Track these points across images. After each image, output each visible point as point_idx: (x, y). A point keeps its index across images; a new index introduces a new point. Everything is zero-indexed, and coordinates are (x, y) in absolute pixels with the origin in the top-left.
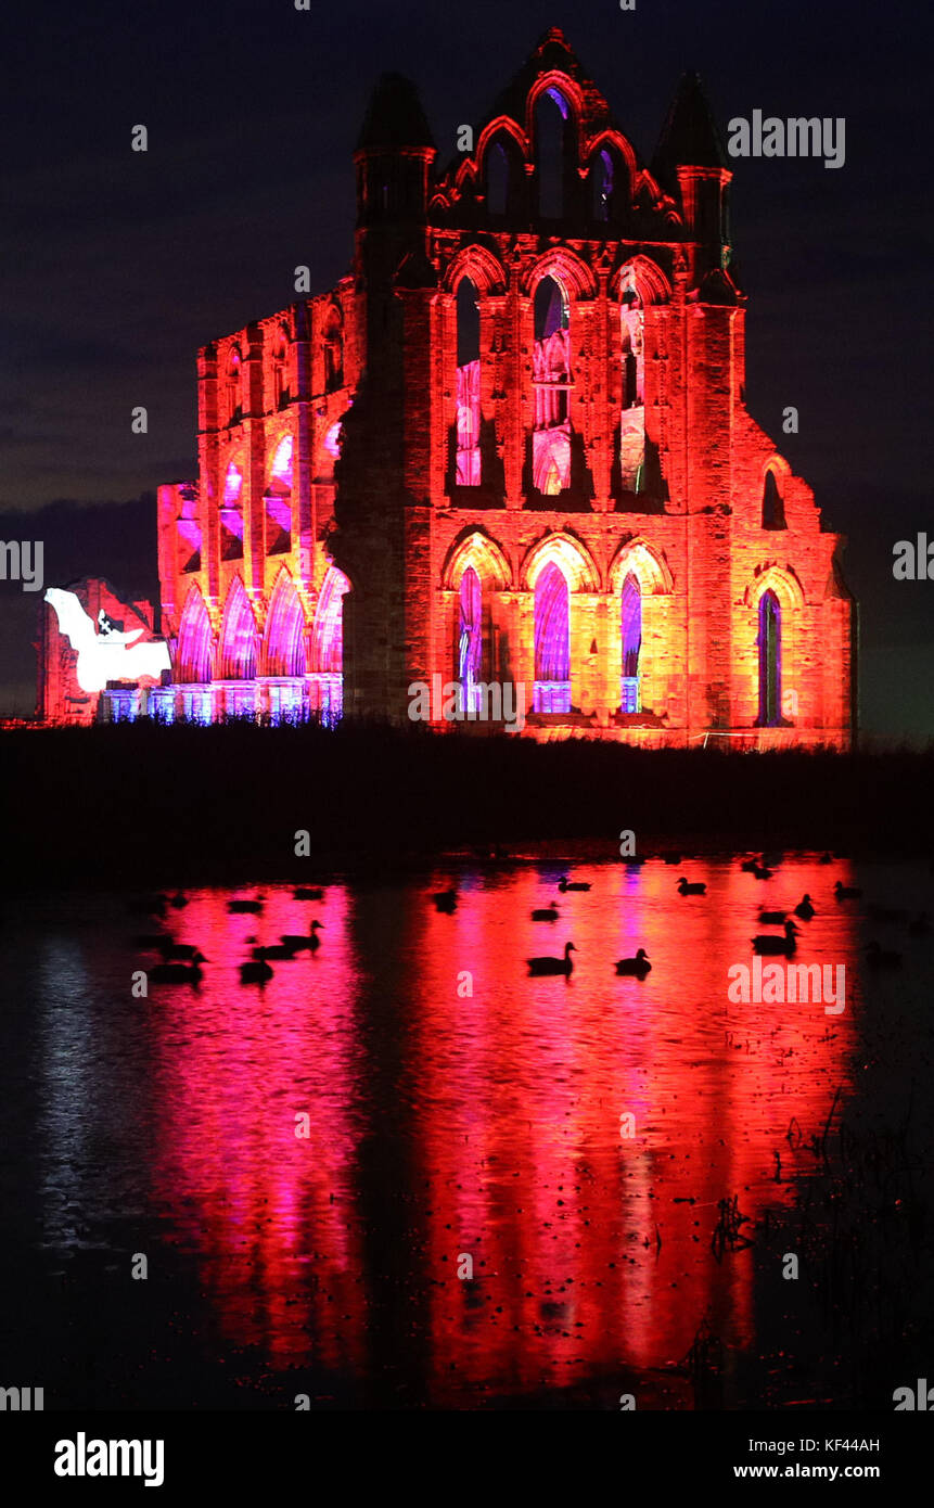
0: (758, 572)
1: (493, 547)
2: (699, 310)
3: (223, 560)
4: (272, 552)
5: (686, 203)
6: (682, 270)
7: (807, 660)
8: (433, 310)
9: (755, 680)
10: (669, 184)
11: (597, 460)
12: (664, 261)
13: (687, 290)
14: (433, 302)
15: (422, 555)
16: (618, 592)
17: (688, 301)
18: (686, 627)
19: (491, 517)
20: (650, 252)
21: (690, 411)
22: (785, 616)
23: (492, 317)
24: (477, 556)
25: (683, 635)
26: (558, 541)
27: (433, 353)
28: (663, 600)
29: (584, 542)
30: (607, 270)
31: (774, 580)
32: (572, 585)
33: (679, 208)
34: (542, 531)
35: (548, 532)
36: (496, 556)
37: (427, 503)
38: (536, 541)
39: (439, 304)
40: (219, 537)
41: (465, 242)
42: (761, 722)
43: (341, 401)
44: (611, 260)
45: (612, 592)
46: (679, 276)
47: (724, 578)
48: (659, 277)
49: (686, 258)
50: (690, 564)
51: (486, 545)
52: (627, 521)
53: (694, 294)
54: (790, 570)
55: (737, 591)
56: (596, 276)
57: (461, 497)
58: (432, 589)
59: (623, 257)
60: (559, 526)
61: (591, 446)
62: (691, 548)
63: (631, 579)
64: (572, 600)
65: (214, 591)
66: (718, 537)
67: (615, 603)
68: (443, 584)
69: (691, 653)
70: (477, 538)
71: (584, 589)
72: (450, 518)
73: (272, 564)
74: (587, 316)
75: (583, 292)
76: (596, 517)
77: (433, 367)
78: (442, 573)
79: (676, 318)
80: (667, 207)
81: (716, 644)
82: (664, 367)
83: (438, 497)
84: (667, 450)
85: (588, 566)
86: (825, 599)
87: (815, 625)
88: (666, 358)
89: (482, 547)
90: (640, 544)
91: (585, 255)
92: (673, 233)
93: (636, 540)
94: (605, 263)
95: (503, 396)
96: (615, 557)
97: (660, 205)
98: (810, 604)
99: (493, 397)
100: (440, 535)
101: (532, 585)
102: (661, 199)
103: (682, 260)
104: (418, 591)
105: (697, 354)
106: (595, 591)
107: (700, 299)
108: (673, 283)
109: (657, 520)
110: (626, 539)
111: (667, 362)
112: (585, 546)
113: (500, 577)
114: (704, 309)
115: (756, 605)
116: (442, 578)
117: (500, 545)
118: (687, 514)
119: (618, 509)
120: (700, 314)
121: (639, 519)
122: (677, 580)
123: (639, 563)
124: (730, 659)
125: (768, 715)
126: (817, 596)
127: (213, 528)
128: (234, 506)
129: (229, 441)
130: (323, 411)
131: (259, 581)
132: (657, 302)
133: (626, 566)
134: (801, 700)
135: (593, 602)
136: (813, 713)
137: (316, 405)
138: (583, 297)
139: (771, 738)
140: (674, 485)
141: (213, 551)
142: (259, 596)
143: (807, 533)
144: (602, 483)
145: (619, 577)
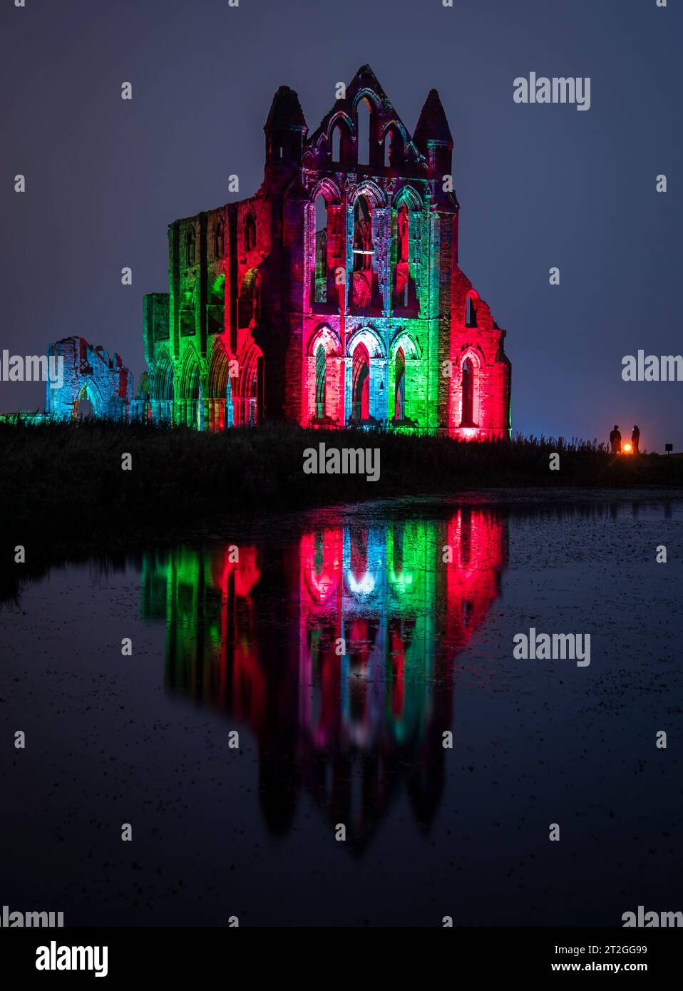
0: (463, 349)
1: (333, 334)
2: (437, 215)
3: (181, 336)
4: (212, 331)
5: (431, 159)
6: (429, 194)
7: (486, 394)
8: (305, 211)
9: (460, 404)
10: (424, 150)
11: (386, 291)
12: (420, 188)
13: (431, 203)
14: (305, 208)
15: (299, 338)
16: (394, 358)
17: (431, 210)
18: (427, 376)
19: (332, 319)
20: (412, 183)
21: (432, 266)
22: (476, 372)
23: (334, 216)
24: (325, 341)
25: (426, 380)
26: (365, 332)
27: (305, 233)
28: (416, 363)
29: (378, 332)
30: (391, 193)
31: (471, 354)
32: (371, 354)
33: (427, 161)
34: (357, 326)
35: (360, 327)
36: (334, 339)
37: (301, 311)
38: (355, 331)
39: (308, 208)
40: (180, 324)
41: (322, 176)
42: (462, 425)
43: (256, 255)
44: (394, 187)
45: (391, 358)
46: (428, 197)
47: (447, 352)
48: (417, 197)
49: (431, 187)
50: (430, 344)
51: (329, 333)
52: (398, 322)
53: (434, 206)
54: (479, 348)
55: (453, 358)
56: (386, 195)
57: (318, 308)
58: (303, 356)
59: (400, 186)
60: (366, 324)
61: (382, 283)
62: (431, 336)
63: (400, 351)
64: (372, 362)
65: (177, 352)
66: (445, 331)
67: (393, 363)
68: (308, 353)
69: (430, 390)
70: (325, 330)
71: (378, 356)
72: (312, 319)
73: (212, 338)
74: (381, 216)
75: (379, 203)
76: (384, 320)
77: (305, 241)
78: (308, 347)
79: (425, 218)
80: (422, 161)
81: (443, 385)
82: (419, 243)
83: (307, 308)
84: (419, 286)
85: (380, 345)
86: (495, 362)
87: (490, 376)
88: (420, 238)
89: (327, 334)
90: (406, 334)
91: (381, 185)
92: (424, 174)
93: (403, 332)
94: (391, 189)
95: (339, 256)
96: (393, 340)
97: (418, 160)
98: (488, 365)
99: (334, 257)
100: (308, 327)
101: (352, 354)
102: (419, 157)
103: (428, 188)
104: (297, 357)
105: (435, 237)
106: (383, 357)
107: (438, 208)
108: (424, 200)
109: (414, 322)
110: (399, 330)
111: (420, 241)
112: (379, 335)
113: (335, 350)
114: (439, 214)
115: (461, 366)
116: (308, 350)
117: (336, 333)
118: (429, 319)
119: (395, 315)
120: (437, 217)
121: (405, 321)
122: (424, 352)
123: (405, 343)
124: (449, 393)
125: (467, 421)
126: (492, 361)
127: (176, 319)
128: (188, 308)
129: (186, 274)
130: (244, 262)
131: (204, 348)
132: (416, 209)
133: (398, 345)
134: (482, 413)
135: (382, 363)
136: (488, 421)
137: (240, 258)
138: (379, 206)
139: (469, 433)
140: (422, 304)
141: (176, 331)
142: (204, 355)
143: (487, 330)
144: (387, 301)
145: (395, 350)
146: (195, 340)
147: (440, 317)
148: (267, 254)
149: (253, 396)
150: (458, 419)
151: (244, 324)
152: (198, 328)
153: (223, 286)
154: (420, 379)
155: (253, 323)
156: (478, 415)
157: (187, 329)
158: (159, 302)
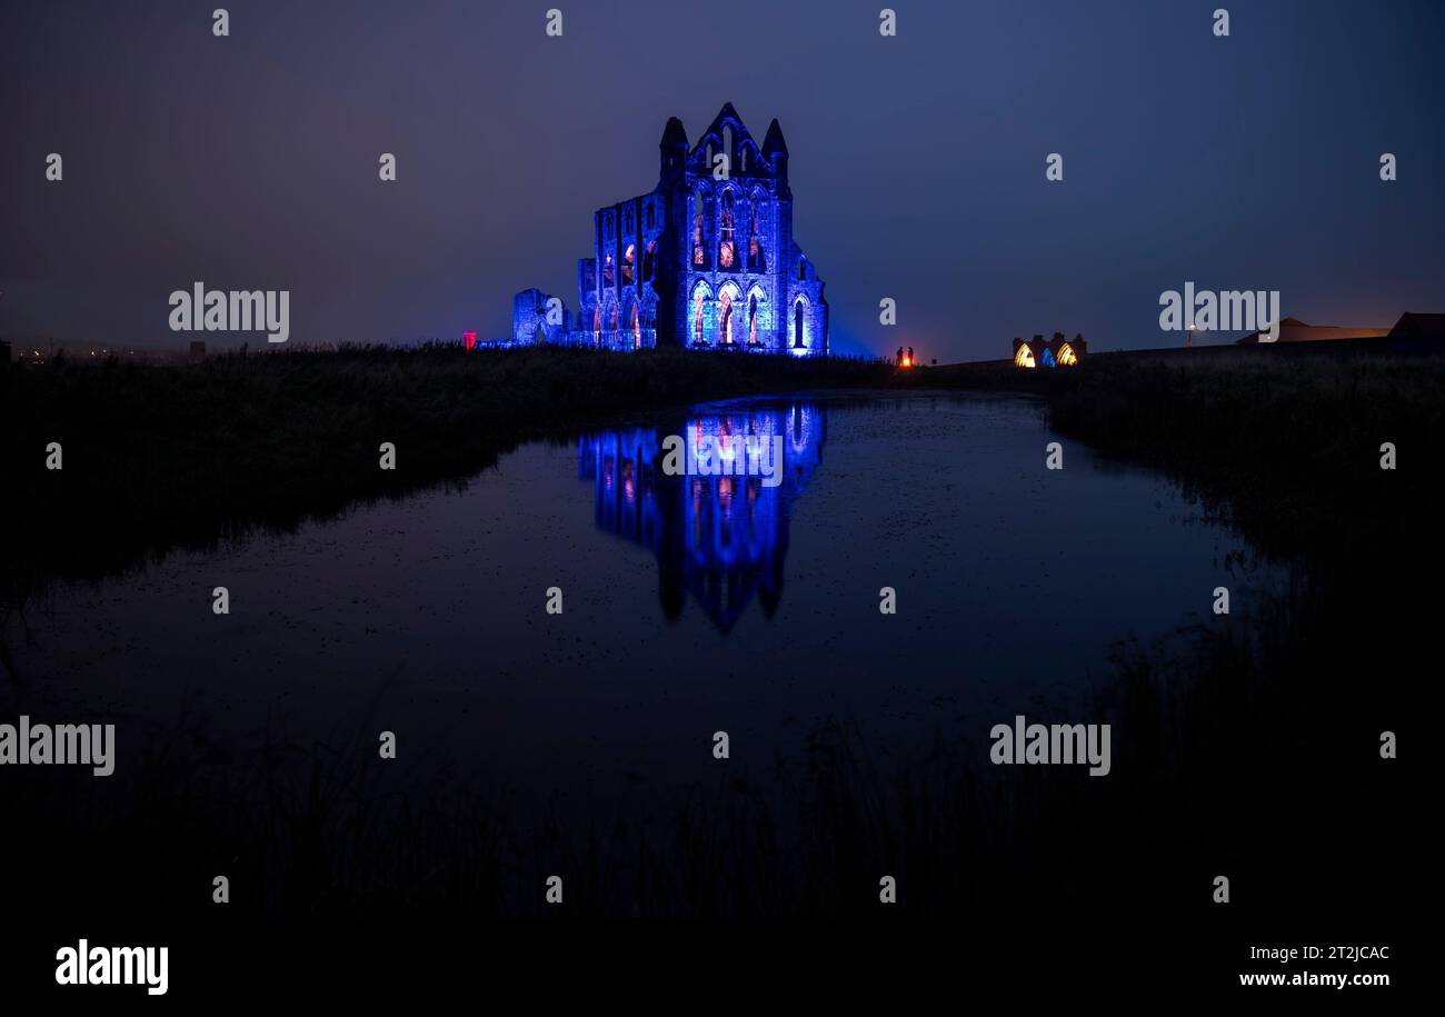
0: (796, 295)
1: (707, 285)
2: (777, 203)
3: (604, 287)
4: (625, 284)
5: (774, 166)
6: (773, 189)
7: (811, 325)
8: (688, 201)
9: (795, 332)
10: (768, 160)
11: (743, 255)
12: (766, 186)
13: (774, 195)
14: (688, 199)
15: (684, 289)
16: (749, 301)
17: (774, 200)
18: (772, 314)
19: (707, 275)
20: (761, 182)
21: (775, 238)
22: (804, 310)
23: (708, 204)
24: (702, 290)
25: (771, 316)
26: (729, 283)
27: (689, 216)
28: (764, 304)
29: (738, 284)
31: (801, 299)
34: (724, 280)
35: (726, 280)
36: (709, 289)
37: (686, 270)
38: (722, 283)
39: (690, 199)
40: (603, 280)
41: (699, 177)
42: (795, 347)
43: (655, 232)
44: (748, 185)
45: (747, 301)
46: (773, 191)
47: (785, 297)
48: (764, 191)
49: (773, 185)
50: (774, 292)
51: (705, 285)
52: (752, 276)
53: (776, 197)
54: (806, 294)
55: (789, 301)
56: (743, 191)
57: (697, 267)
58: (687, 300)
59: (752, 184)
60: (730, 278)
61: (741, 250)
62: (774, 286)
63: (753, 296)
64: (734, 304)
65: (601, 298)
66: (783, 282)
67: (748, 305)
68: (690, 298)
69: (773, 323)
70: (702, 282)
71: (738, 300)
72: (693, 275)
73: (625, 289)
74: (739, 204)
75: (738, 196)
76: (742, 275)
77: (689, 221)
78: (690, 294)
79: (770, 205)
80: (767, 167)
81: (782, 319)
82: (765, 223)
83: (689, 268)
84: (766, 252)
85: (739, 292)
86: (818, 304)
87: (814, 313)
88: (766, 219)
89: (703, 285)
90: (757, 284)
91: (739, 183)
92: (768, 175)
93: (755, 283)
94: (746, 186)
95: (711, 232)
96: (748, 289)
97: (765, 166)
98: (813, 306)
99: (708, 232)
100: (690, 281)
101: (720, 298)
102: (765, 164)
104: (683, 301)
105: (776, 218)
106: (741, 301)
107: (778, 199)
108: (769, 193)
109: (763, 276)
110: (753, 282)
111: (766, 221)
113: (709, 296)
114: (779, 203)
115: (795, 306)
116: (690, 296)
117: (710, 285)
118: (773, 274)
119: (749, 272)
120: (778, 205)
121: (756, 276)
122: (769, 297)
123: (757, 291)
124: (786, 323)
125: (799, 344)
126: (815, 303)
127: (601, 275)
128: (608, 268)
129: (607, 245)
130: (646, 236)
131: (619, 295)
132: (764, 200)
133: (751, 292)
134: (809, 339)
135: (741, 304)
136: (813, 346)
137: (643, 234)
138: (739, 198)
139: (799, 352)
140: (768, 264)
141: (601, 284)
142: (620, 300)
143: (812, 282)
144: (744, 262)
145: (750, 296)
146: (614, 290)
147: (780, 273)
148: (662, 231)
149: (653, 328)
150: (792, 342)
151: (646, 280)
152: (615, 282)
153: (632, 253)
154: (767, 315)
155: (653, 279)
156: (806, 340)
157: (608, 283)
158: (588, 264)
